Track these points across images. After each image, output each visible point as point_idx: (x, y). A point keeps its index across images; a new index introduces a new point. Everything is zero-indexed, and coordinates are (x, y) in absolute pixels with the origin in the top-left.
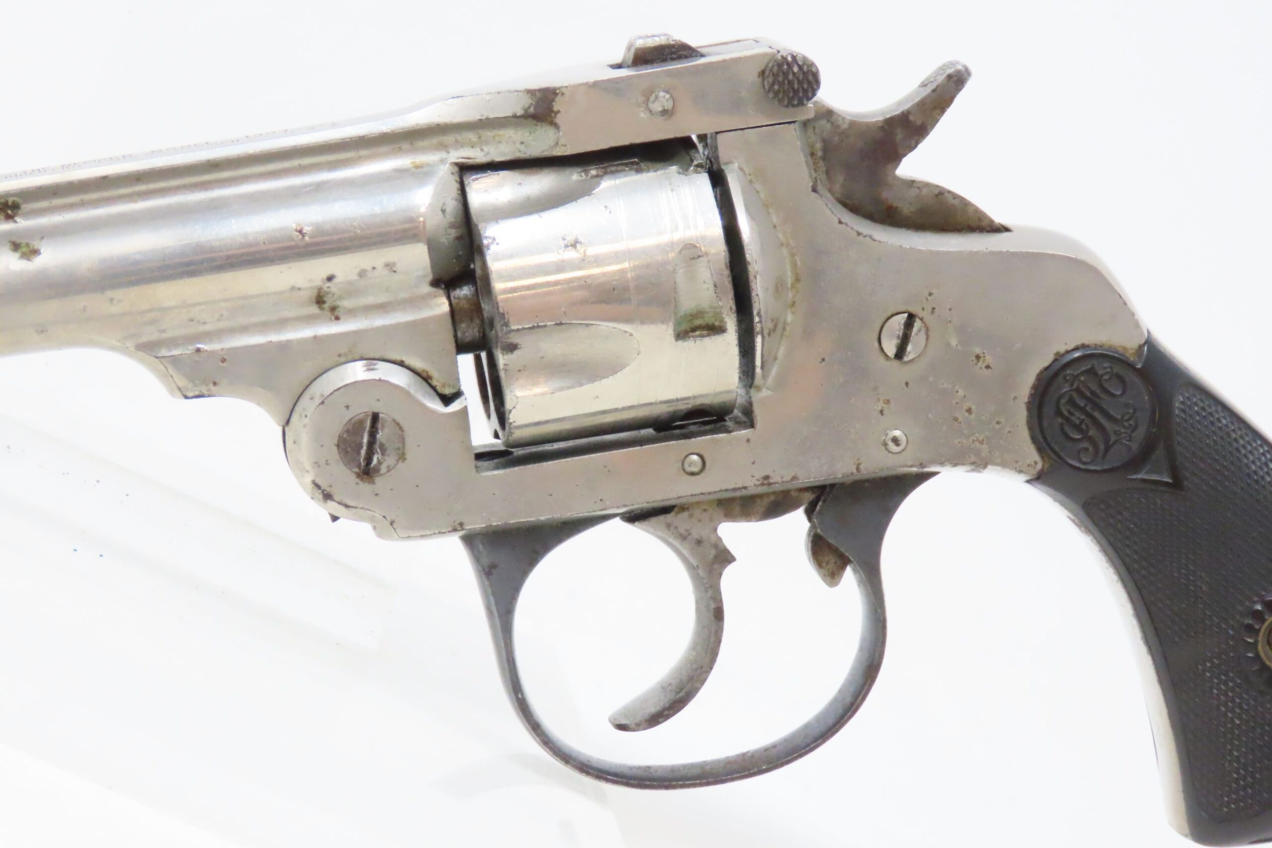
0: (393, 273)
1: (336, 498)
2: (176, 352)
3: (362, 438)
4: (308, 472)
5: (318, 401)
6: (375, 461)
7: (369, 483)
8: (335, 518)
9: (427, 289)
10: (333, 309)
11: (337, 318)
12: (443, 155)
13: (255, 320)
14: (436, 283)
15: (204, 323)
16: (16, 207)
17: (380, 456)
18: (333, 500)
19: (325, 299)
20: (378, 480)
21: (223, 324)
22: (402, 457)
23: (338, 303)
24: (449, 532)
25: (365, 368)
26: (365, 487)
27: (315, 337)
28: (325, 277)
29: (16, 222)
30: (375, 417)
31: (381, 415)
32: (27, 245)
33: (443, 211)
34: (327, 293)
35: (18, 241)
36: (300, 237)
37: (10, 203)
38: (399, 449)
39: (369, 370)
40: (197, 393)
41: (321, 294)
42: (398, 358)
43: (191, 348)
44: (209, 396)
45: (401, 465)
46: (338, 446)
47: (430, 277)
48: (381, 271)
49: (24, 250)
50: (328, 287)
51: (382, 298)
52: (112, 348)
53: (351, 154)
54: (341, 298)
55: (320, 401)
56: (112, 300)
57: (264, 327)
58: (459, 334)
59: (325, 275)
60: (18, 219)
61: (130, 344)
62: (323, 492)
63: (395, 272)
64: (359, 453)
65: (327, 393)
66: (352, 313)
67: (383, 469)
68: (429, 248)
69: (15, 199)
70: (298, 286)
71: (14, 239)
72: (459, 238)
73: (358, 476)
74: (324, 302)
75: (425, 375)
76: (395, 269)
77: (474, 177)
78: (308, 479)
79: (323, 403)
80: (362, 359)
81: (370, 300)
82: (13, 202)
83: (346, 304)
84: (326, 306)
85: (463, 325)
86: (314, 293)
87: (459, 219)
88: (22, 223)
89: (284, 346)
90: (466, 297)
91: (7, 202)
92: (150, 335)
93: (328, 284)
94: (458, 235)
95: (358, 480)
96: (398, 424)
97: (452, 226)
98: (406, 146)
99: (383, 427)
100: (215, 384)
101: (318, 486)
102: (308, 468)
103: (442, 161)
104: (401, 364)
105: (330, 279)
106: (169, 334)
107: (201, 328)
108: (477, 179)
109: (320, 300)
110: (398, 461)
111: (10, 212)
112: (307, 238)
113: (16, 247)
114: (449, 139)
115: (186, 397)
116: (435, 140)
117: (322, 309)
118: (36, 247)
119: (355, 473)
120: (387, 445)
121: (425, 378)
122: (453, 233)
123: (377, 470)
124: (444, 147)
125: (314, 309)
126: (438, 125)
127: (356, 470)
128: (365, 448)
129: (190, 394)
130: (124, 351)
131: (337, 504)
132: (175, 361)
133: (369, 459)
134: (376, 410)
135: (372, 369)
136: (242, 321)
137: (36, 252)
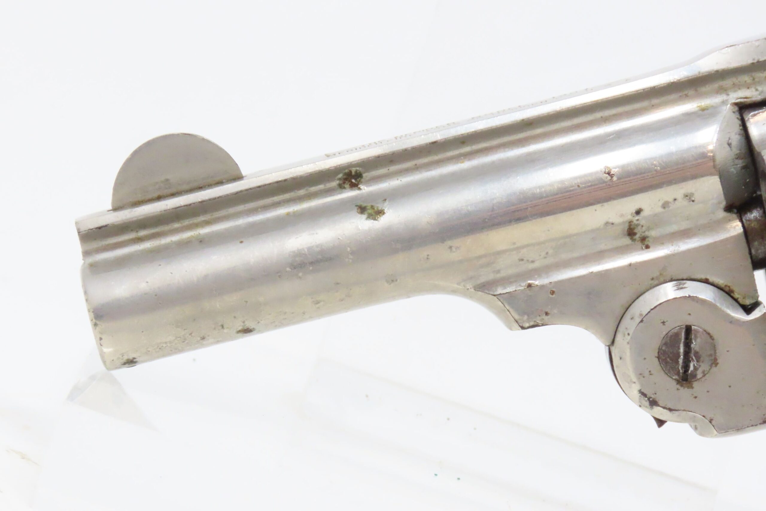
0: (692, 202)
1: (660, 403)
2: (510, 289)
3: (679, 348)
4: (635, 383)
5: (638, 320)
6: (692, 368)
7: (688, 388)
8: (660, 423)
9: (721, 214)
10: (643, 239)
11: (647, 247)
12: (723, 97)
13: (576, 255)
14: (729, 208)
15: (533, 262)
16: (359, 176)
17: (695, 363)
18: (658, 405)
19: (636, 231)
20: (695, 384)
21: (550, 261)
22: (715, 363)
23: (647, 233)
24: (760, 424)
25: (675, 288)
26: (685, 392)
27: (630, 265)
28: (634, 211)
29: (360, 189)
30: (688, 330)
31: (693, 327)
32: (372, 207)
33: (729, 145)
34: (637, 225)
35: (364, 205)
36: (609, 178)
37: (353, 173)
38: (711, 355)
39: (678, 289)
40: (532, 323)
41: (632, 227)
42: (703, 277)
43: (524, 284)
44: (543, 325)
45: (714, 369)
46: (658, 358)
47: (724, 204)
48: (682, 203)
49: (370, 211)
50: (638, 220)
51: (684, 225)
52: (454, 292)
53: (645, 104)
54: (649, 229)
55: (640, 320)
56: (451, 247)
57: (585, 259)
58: (753, 251)
59: (633, 210)
60: (361, 186)
61: (469, 286)
62: (649, 399)
63: (693, 201)
64: (677, 362)
65: (644, 313)
66: (661, 241)
67: (699, 375)
68: (720, 178)
69: (358, 168)
70: (611, 221)
71: (359, 203)
72: (745, 167)
73: (678, 382)
74: (635, 234)
75: (727, 289)
76: (693, 199)
77: (752, 114)
78: (635, 390)
79: (642, 321)
80: (671, 280)
81: (674, 228)
82: (356, 172)
83: (653, 233)
84: (637, 237)
85: (756, 243)
86: (626, 227)
87: (743, 151)
88: (365, 189)
89: (604, 275)
90: (756, 219)
91: (351, 172)
92: (486, 276)
93: (637, 218)
94: (744, 164)
95: (678, 386)
96: (709, 334)
97: (738, 157)
98: (691, 92)
99: (696, 337)
100: (547, 314)
101: (644, 394)
102: (634, 380)
103: (724, 103)
104: (706, 281)
105: (638, 212)
106: (503, 274)
107: (531, 266)
108: (755, 115)
109: (631, 232)
110: (711, 366)
111: (353, 181)
112: (615, 179)
113: (362, 210)
114: (728, 82)
115: (523, 328)
116: (716, 85)
117: (633, 240)
118: (380, 209)
119: (675, 379)
120: (701, 353)
121: (728, 292)
122: (740, 163)
123: (694, 376)
124: (722, 90)
125: (627, 241)
126: (717, 71)
127: (676, 377)
128: (682, 357)
129: (527, 325)
130: (465, 293)
131: (662, 409)
132: (510, 298)
133: (686, 367)
134: (688, 323)
135: (682, 288)
136: (564, 256)
137: (381, 212)
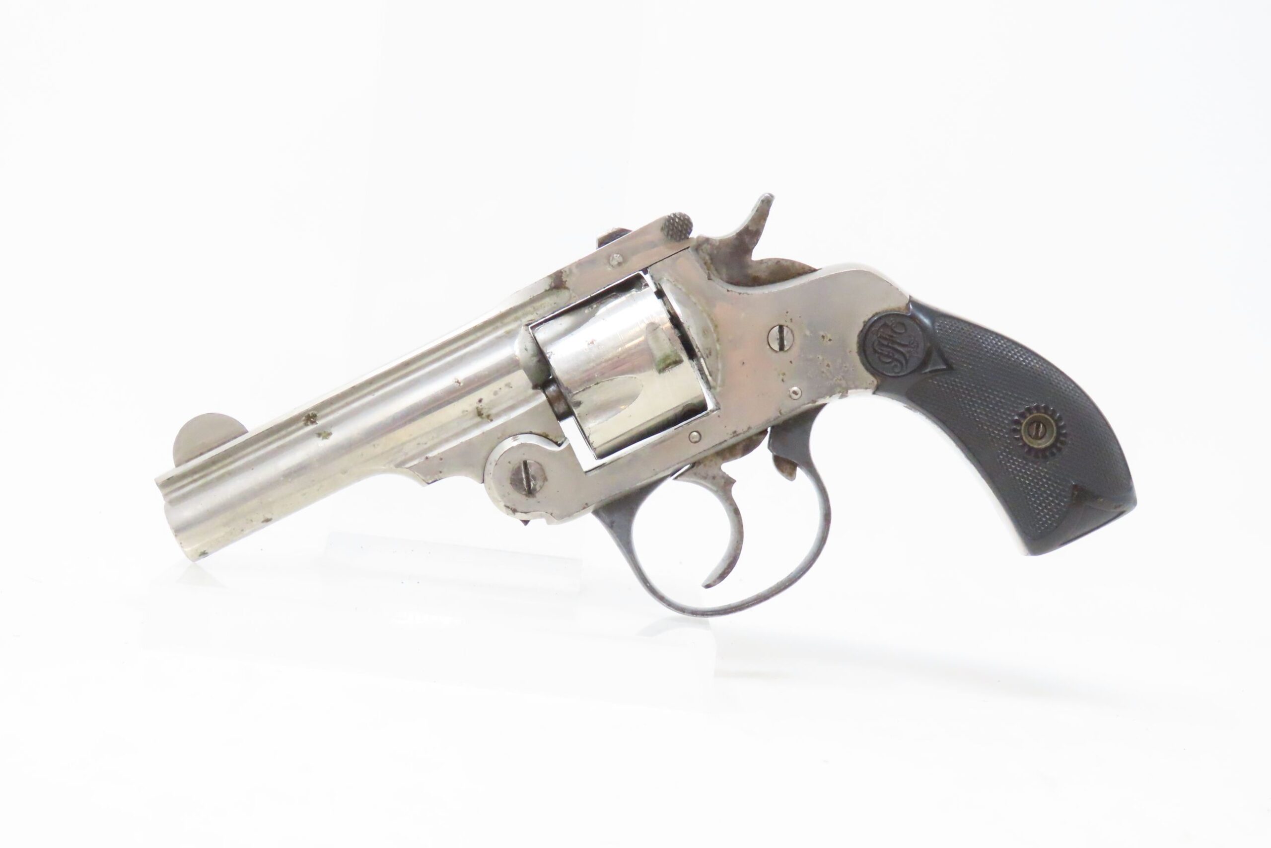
0: (511, 389)
1: (518, 510)
2: (415, 462)
3: (522, 475)
4: (500, 501)
5: (494, 464)
6: (532, 485)
7: (533, 497)
8: (526, 522)
9: (531, 391)
10: (488, 416)
11: (492, 420)
12: (518, 323)
13: (451, 434)
14: (535, 387)
15: (426, 444)
16: (314, 416)
17: (533, 482)
18: (518, 512)
19: (482, 412)
20: (538, 495)
21: (436, 441)
22: (545, 479)
23: (489, 413)
24: (582, 510)
25: (512, 440)
26: (532, 500)
27: (483, 433)
28: (478, 401)
29: (317, 424)
30: (525, 463)
31: (528, 461)
32: (325, 432)
33: (526, 350)
34: (482, 409)
35: (320, 432)
36: (458, 384)
37: (311, 415)
38: (542, 475)
39: (514, 441)
40: (433, 480)
41: (479, 410)
42: (528, 431)
43: (422, 459)
44: (439, 480)
45: (546, 483)
46: (511, 483)
47: (531, 385)
48: (506, 390)
49: (323, 435)
50: (481, 406)
51: (510, 403)
52: (384, 471)
54: (490, 409)
55: (495, 463)
56: (374, 445)
57: (457, 435)
58: (556, 409)
59: (477, 400)
60: (318, 422)
61: (392, 466)
62: (511, 509)
63: (511, 387)
64: (523, 484)
65: (497, 459)
66: (498, 415)
67: (538, 488)
68: (524, 370)
69: (313, 412)
70: (465, 409)
71: (317, 432)
72: (539, 361)
73: (526, 495)
74: (482, 414)
75: (544, 435)
76: (511, 386)
77: (537, 328)
78: (502, 504)
79: (496, 464)
80: (510, 437)
81: (504, 406)
82: (312, 413)
83: (493, 411)
84: (484, 416)
85: (556, 404)
86: (476, 411)
87: (536, 352)
88: (320, 423)
89: (469, 443)
90: (554, 391)
91: (309, 415)
92: (401, 458)
93: (481, 404)
94: (538, 359)
95: (527, 498)
96: (538, 463)
97: (533, 356)
98: (499, 324)
99: (530, 466)
100: (441, 472)
101: (508, 507)
102: (500, 499)
103: (520, 326)
104: (531, 433)
105: (480, 401)
106: (411, 454)
107: (426, 446)
108: (538, 329)
109: (480, 414)
110: (544, 481)
111: (312, 420)
112: (461, 384)
113: (319, 435)
114: (520, 313)
115: (429, 484)
116: (512, 317)
117: (482, 418)
118: (329, 432)
119: (524, 494)
120: (536, 475)
121: (546, 436)
122: (535, 359)
123: (535, 489)
124: (516, 319)
125: (478, 419)
126: (511, 309)
127: (524, 493)
128: (525, 480)
129: (430, 481)
130: (390, 471)
131: (520, 513)
132: (417, 468)
133: (529, 485)
134: (524, 459)
135: (516, 440)
136: (444, 436)
137: (330, 434)
